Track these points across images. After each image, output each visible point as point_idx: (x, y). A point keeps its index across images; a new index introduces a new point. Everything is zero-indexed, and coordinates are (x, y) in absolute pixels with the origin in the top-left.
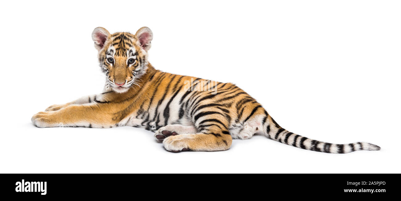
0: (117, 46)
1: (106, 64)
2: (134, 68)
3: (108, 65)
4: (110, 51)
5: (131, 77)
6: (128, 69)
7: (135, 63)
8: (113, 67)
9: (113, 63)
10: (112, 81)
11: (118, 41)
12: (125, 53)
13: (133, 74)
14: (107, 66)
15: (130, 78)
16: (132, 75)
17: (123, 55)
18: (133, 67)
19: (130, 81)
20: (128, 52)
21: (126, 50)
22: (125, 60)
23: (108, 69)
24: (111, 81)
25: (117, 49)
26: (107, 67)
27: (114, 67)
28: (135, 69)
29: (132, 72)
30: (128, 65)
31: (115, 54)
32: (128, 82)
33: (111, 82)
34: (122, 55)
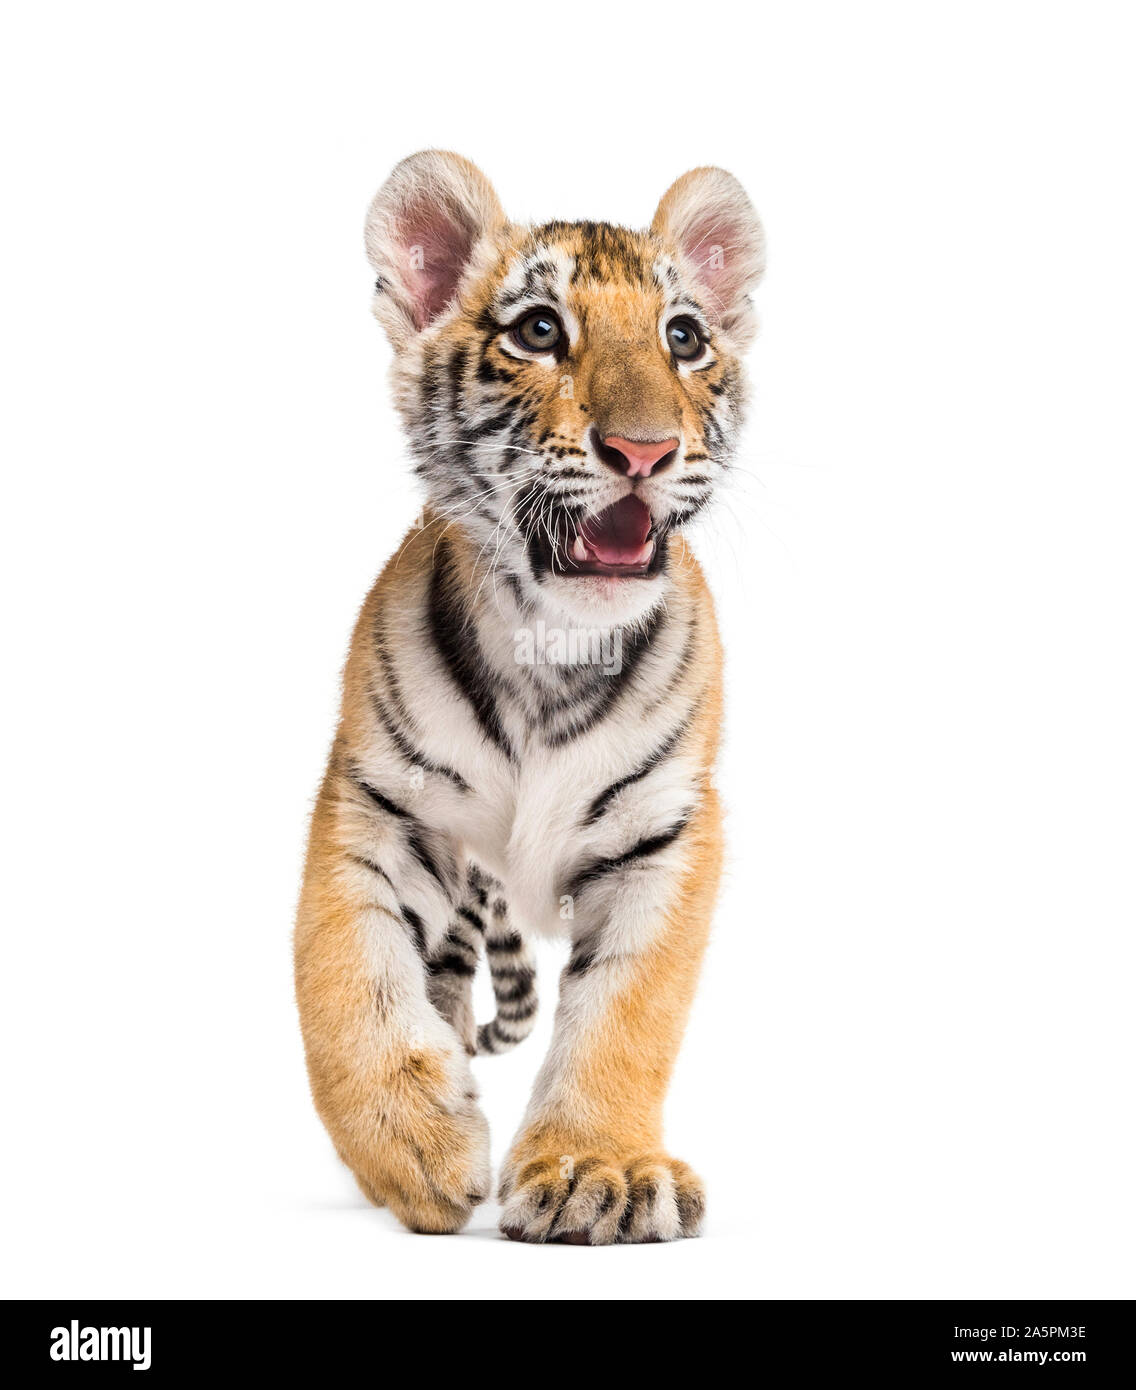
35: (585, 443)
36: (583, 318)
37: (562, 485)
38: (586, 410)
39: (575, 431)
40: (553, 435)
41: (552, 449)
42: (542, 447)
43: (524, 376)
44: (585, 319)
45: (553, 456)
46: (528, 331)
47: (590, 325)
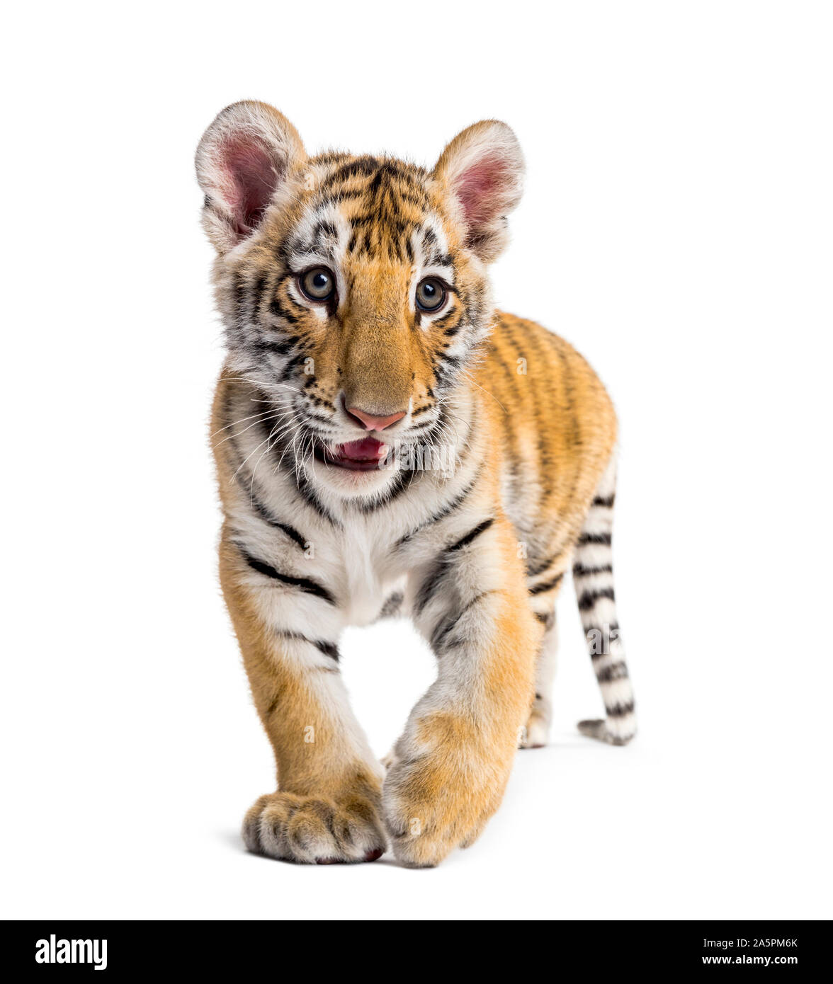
0: (355, 207)
1: (287, 306)
2: (445, 340)
3: (295, 313)
4: (317, 231)
5: (430, 394)
6: (419, 343)
7: (451, 312)
8: (329, 325)
9: (330, 302)
10: (327, 404)
11: (358, 182)
12: (403, 241)
13: (436, 374)
14: (292, 320)
15: (424, 392)
16: (433, 380)
17: (395, 252)
18: (441, 331)
19: (425, 409)
20: (417, 239)
21: (409, 227)
22: (408, 284)
23: (294, 340)
24: (318, 402)
25: (355, 222)
26: (290, 327)
27: (342, 324)
28: (447, 346)
29: (433, 361)
30: (417, 319)
31: (351, 246)
32: (416, 413)
33: (323, 411)
34: (390, 251)
35: (336, 403)
36: (351, 286)
37: (313, 424)
38: (341, 373)
39: (332, 389)
40: (316, 386)
41: (312, 397)
42: (306, 391)
43: (303, 322)
44: (352, 286)
45: (312, 402)
46: (309, 281)
47: (356, 293)
